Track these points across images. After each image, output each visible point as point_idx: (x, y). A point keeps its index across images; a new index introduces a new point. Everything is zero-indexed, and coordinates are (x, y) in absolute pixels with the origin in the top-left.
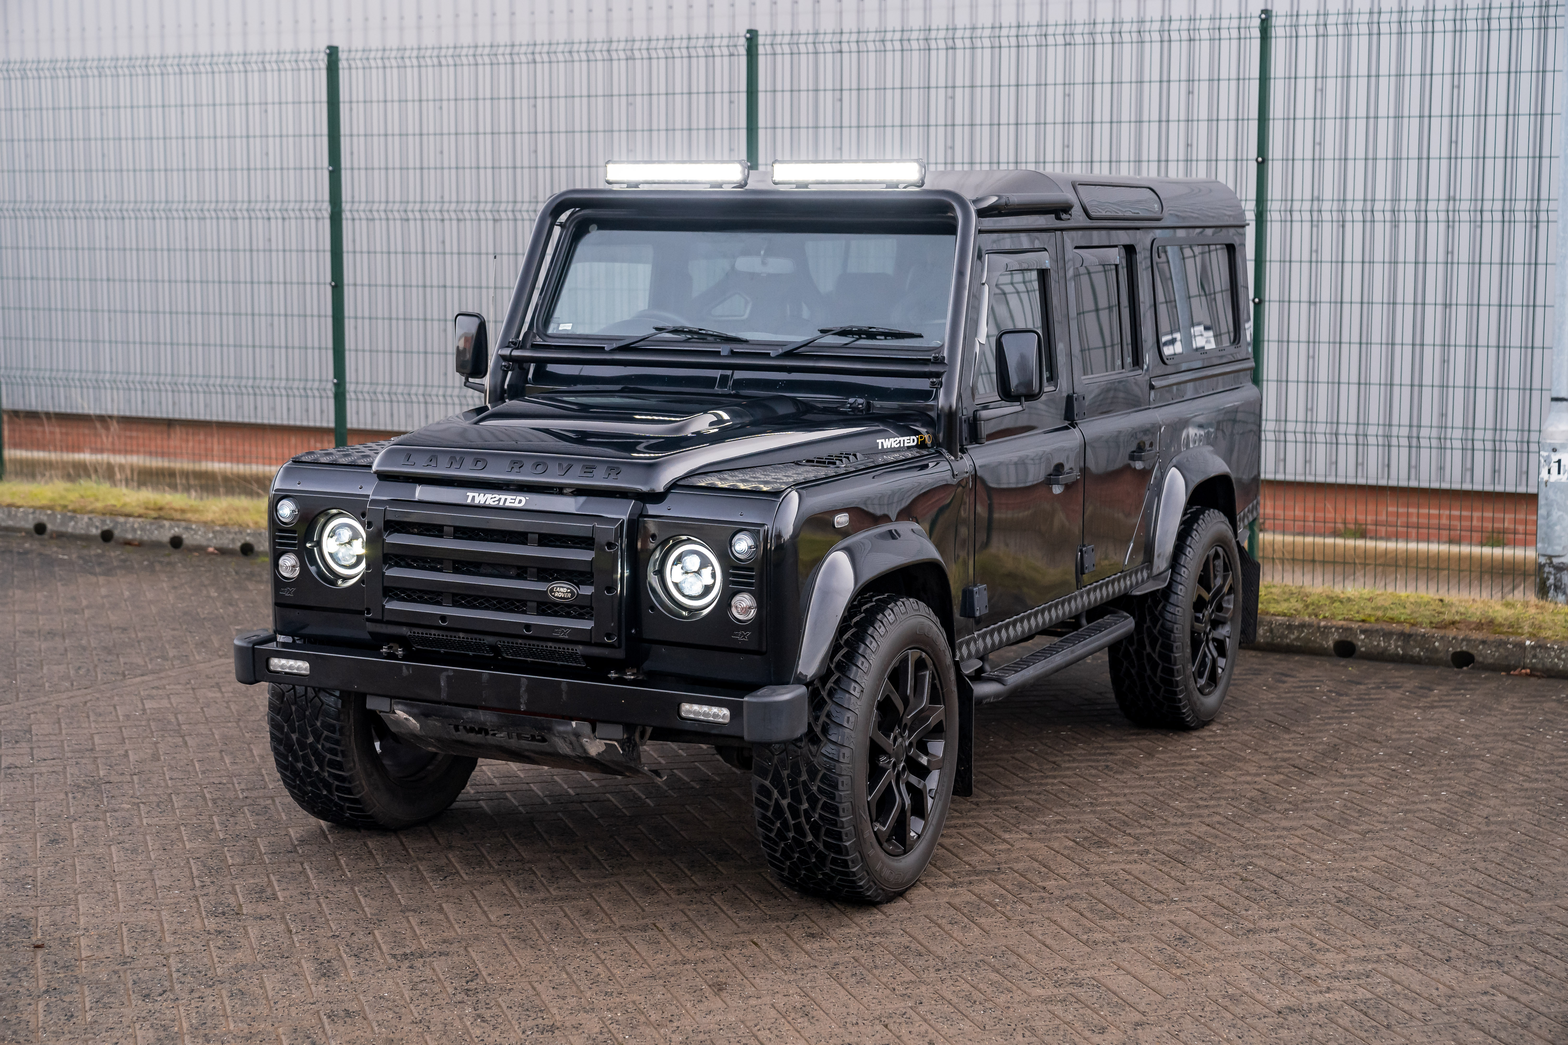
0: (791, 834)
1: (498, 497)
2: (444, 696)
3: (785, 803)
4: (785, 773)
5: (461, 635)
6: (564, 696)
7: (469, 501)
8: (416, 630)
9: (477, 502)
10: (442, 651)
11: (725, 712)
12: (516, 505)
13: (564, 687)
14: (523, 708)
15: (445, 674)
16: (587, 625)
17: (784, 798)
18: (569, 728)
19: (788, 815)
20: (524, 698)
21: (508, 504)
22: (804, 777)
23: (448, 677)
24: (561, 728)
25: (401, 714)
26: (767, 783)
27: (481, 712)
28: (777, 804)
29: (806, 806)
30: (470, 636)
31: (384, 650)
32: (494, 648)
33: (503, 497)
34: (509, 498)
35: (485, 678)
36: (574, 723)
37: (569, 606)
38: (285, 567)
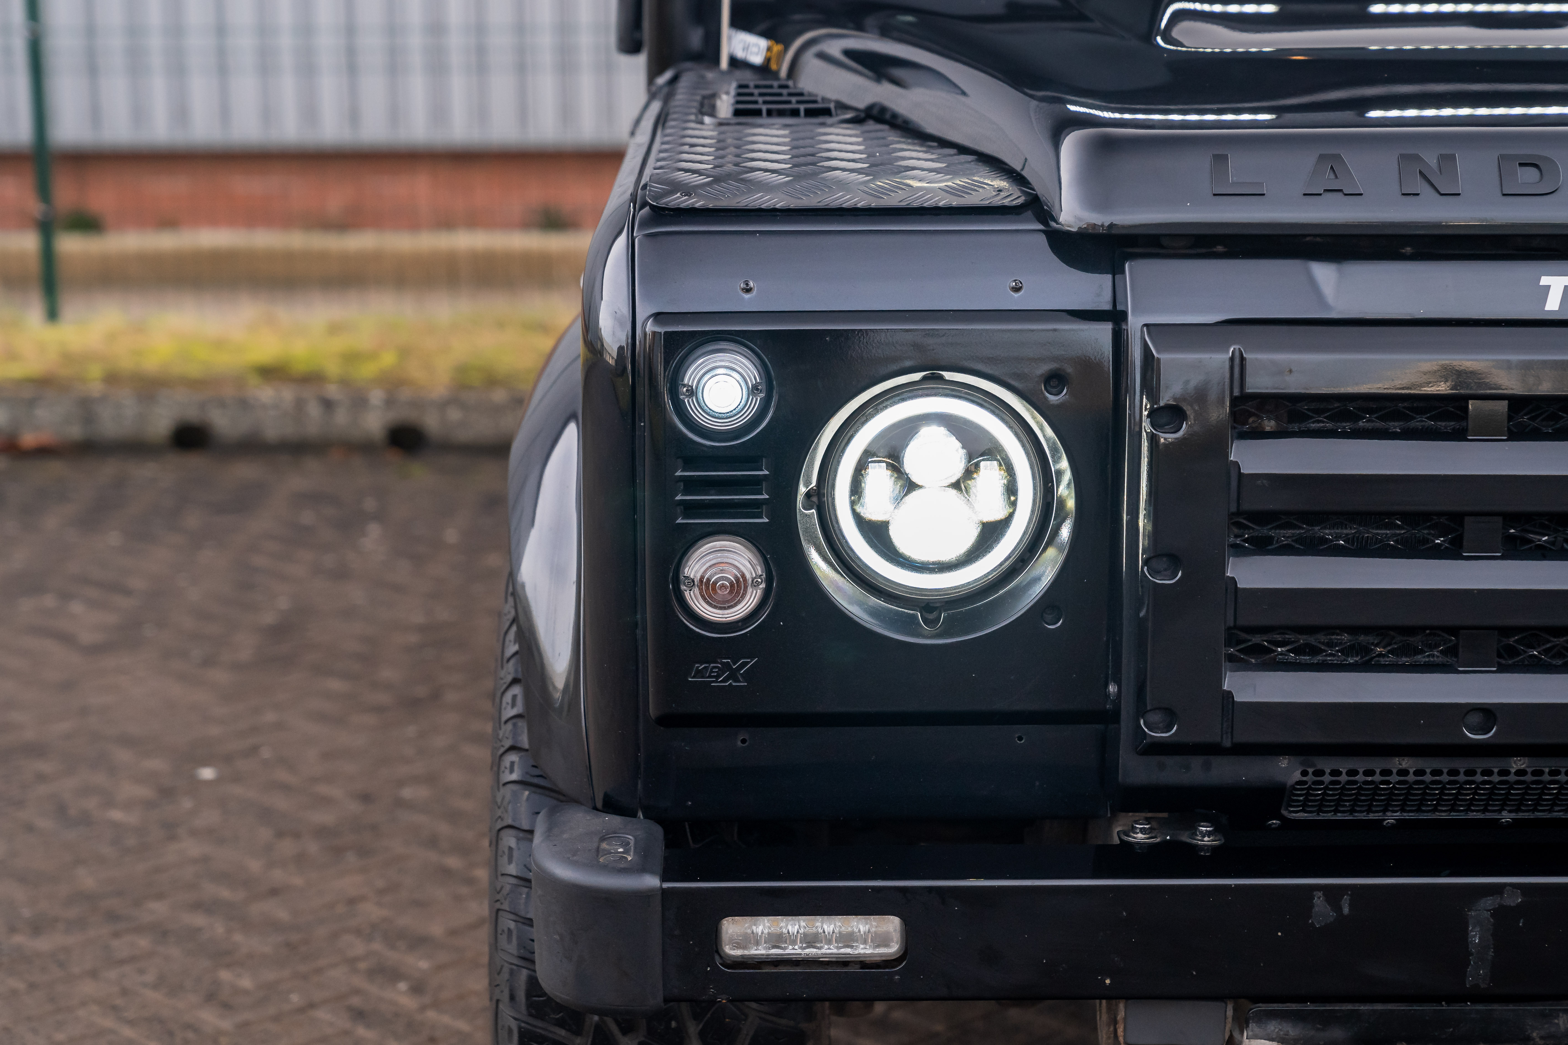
2: (1477, 977)
5: (1517, 764)
7: (1553, 303)
8: (1330, 764)
15: (1488, 902)
23: (1498, 913)
38: (707, 588)
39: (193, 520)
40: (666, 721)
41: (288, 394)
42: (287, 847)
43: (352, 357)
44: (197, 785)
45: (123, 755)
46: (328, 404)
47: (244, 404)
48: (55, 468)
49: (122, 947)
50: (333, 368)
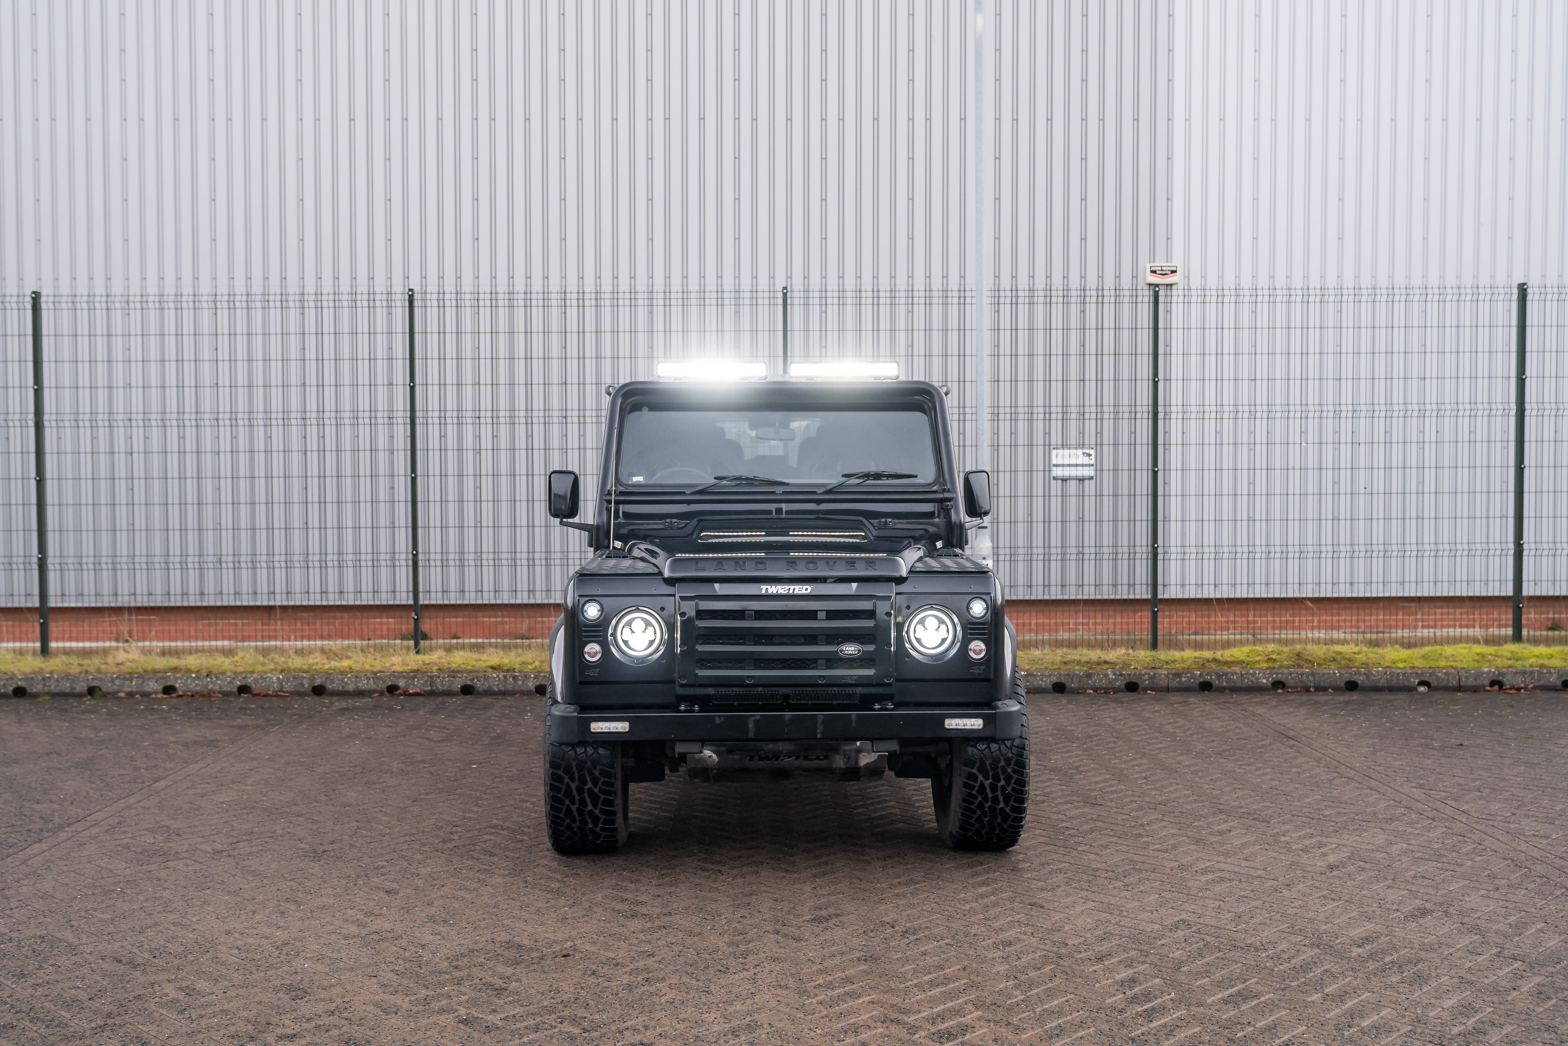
0: (987, 805)
1: (787, 588)
2: (751, 734)
3: (987, 783)
4: (988, 762)
5: (760, 689)
6: (854, 724)
7: (763, 592)
8: (720, 689)
9: (770, 592)
11: (979, 721)
12: (804, 592)
13: (854, 718)
14: (819, 736)
15: (753, 718)
16: (871, 672)
17: (987, 778)
18: (854, 747)
19: (988, 791)
20: (820, 729)
21: (796, 592)
22: (1002, 763)
23: (756, 722)
24: (847, 748)
25: (707, 753)
26: (974, 771)
27: (780, 743)
28: (982, 785)
29: (1003, 783)
30: (766, 689)
31: (682, 708)
32: (786, 697)
33: (792, 587)
34: (797, 588)
35: (786, 718)
36: (858, 743)
37: (856, 660)
38: (589, 654)
39: (469, 712)
40: (581, 683)
41: (501, 675)
42: (498, 780)
43: (524, 663)
44: (471, 769)
45: (449, 763)
46: (515, 678)
47: (486, 678)
48: (421, 699)
49: (451, 797)
50: (517, 667)
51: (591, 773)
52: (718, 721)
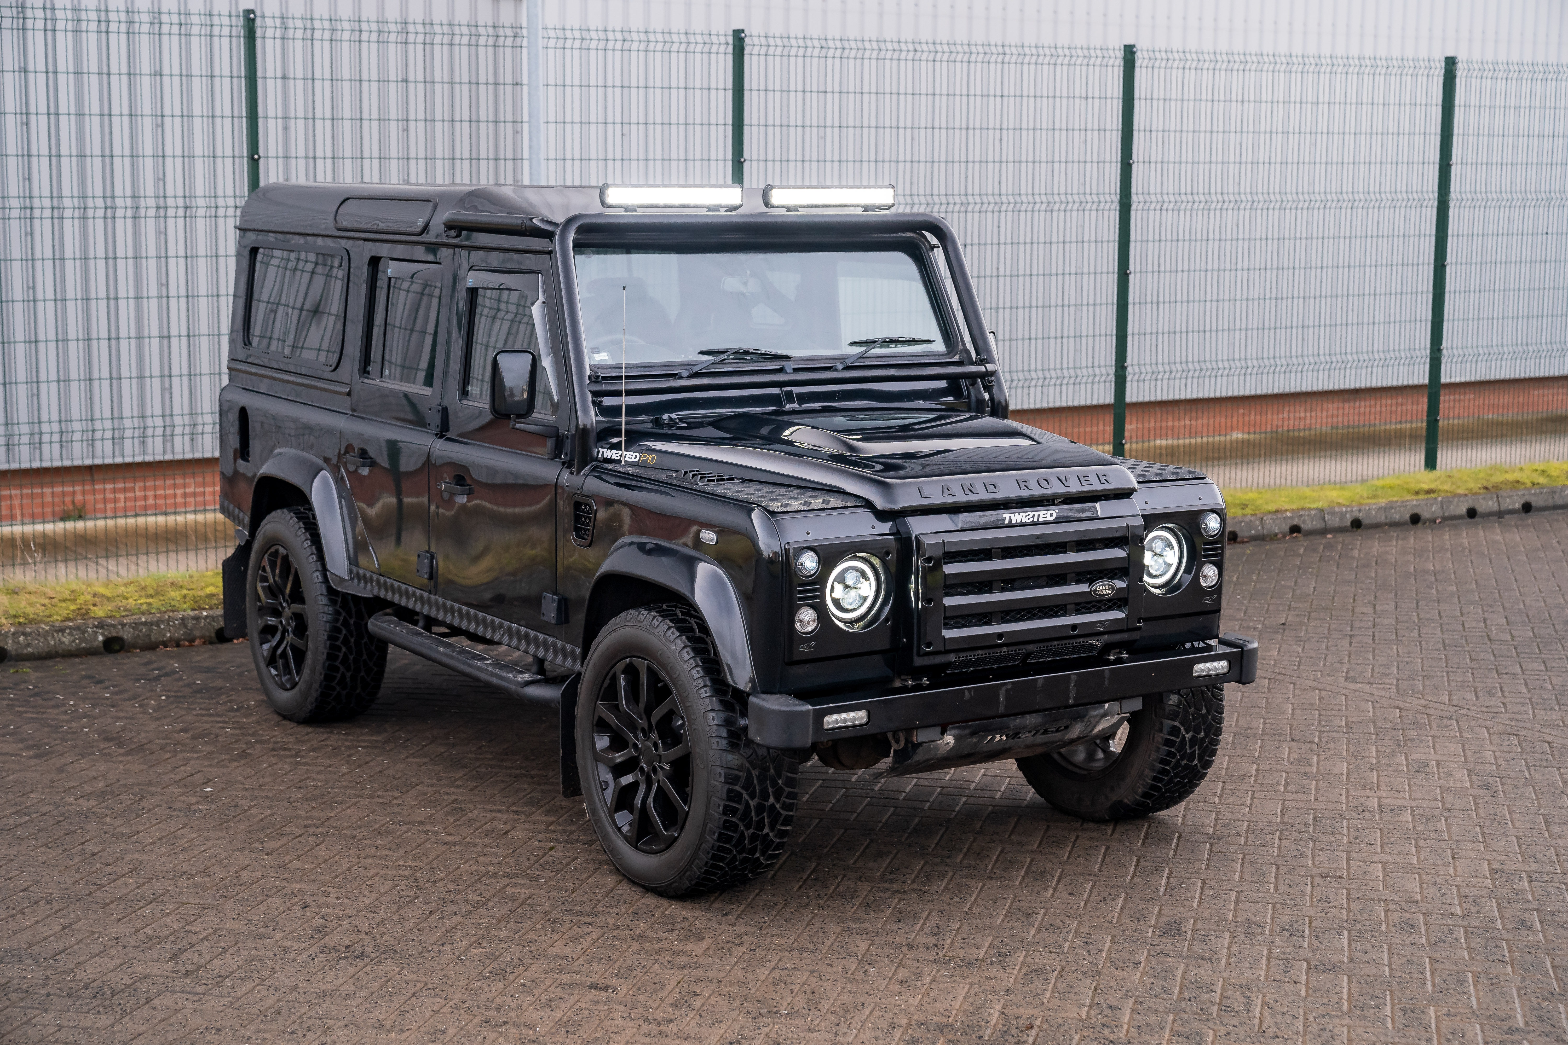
1: (1031, 514)
2: (1002, 709)
6: (1106, 683)
7: (1006, 521)
8: (961, 655)
9: (1013, 519)
10: (970, 670)
11: (1223, 663)
12: (1048, 518)
14: (1071, 702)
15: (1004, 688)
16: (1121, 614)
18: (1101, 711)
20: (1073, 693)
21: (1041, 519)
23: (1007, 690)
24: (1095, 713)
25: (947, 739)
27: (1028, 716)
30: (1012, 649)
33: (1036, 514)
34: (1041, 513)
35: (1040, 683)
36: (1107, 705)
37: (1109, 600)
38: (802, 623)
40: (790, 663)
51: (774, 784)
52: (967, 695)
